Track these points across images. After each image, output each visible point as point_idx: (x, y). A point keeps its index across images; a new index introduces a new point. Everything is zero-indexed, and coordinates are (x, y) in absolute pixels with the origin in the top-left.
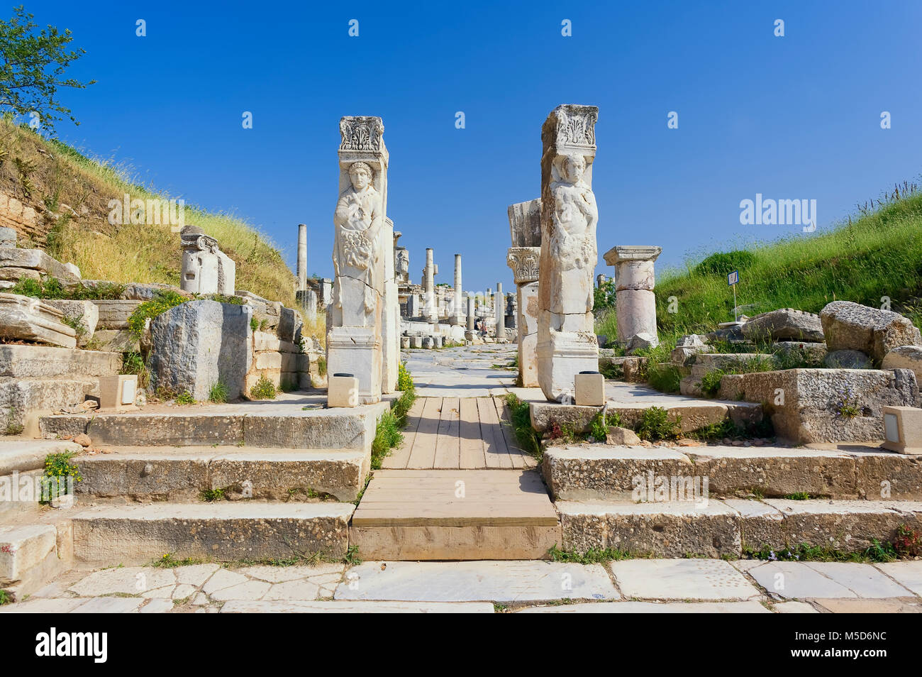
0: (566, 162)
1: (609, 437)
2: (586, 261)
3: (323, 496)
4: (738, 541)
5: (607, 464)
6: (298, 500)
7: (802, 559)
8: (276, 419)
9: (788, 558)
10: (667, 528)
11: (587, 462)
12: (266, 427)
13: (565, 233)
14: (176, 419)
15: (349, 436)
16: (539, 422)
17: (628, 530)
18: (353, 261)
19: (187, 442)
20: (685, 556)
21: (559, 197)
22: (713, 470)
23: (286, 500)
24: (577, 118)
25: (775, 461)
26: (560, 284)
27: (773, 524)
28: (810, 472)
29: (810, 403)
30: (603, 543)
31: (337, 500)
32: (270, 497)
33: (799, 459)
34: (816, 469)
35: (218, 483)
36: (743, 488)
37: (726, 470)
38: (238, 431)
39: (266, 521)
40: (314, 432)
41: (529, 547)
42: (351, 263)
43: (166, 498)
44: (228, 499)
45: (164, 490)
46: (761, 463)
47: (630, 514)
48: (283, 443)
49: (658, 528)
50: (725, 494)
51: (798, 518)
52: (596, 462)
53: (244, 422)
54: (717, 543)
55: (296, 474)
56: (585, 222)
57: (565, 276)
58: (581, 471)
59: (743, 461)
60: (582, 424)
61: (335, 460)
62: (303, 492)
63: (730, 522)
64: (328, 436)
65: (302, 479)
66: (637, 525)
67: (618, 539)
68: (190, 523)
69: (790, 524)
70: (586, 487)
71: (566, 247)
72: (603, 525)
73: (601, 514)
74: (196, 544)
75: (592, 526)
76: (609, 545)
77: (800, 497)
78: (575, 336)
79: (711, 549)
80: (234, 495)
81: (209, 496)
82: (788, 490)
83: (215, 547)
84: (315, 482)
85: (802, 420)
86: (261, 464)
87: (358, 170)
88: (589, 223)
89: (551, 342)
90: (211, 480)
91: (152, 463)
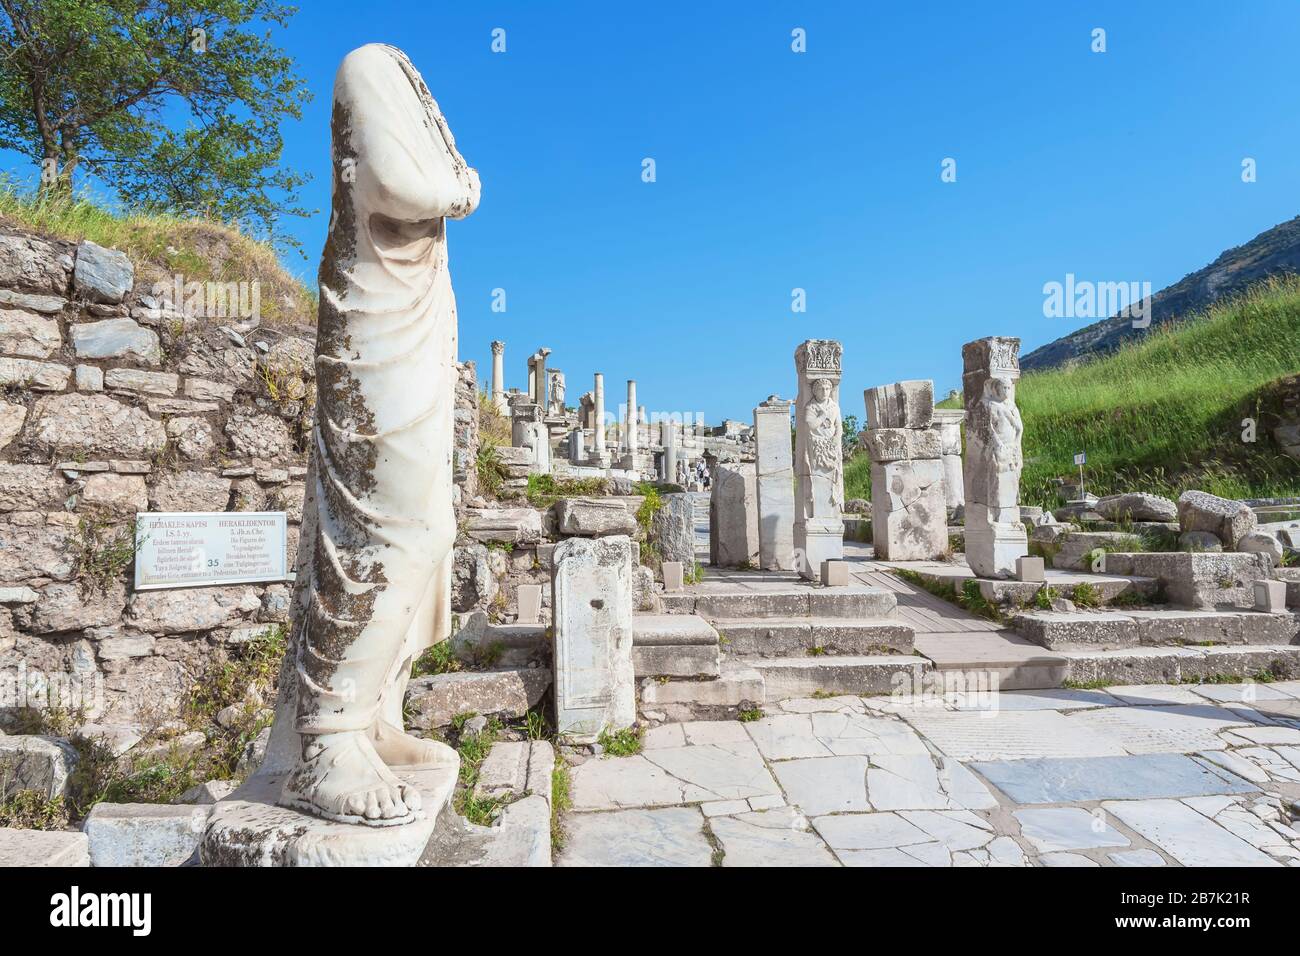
0: (997, 384)
1: (1054, 606)
2: (1016, 464)
3: (891, 651)
4: (1178, 672)
5: (1082, 625)
6: (875, 654)
7: (1218, 682)
8: (833, 597)
9: (1210, 683)
10: (1134, 665)
11: (1069, 624)
12: (826, 602)
13: (1000, 442)
14: (759, 597)
15: (886, 608)
16: (998, 596)
17: (1109, 667)
18: (824, 463)
19: (769, 615)
20: (1146, 683)
21: (993, 412)
22: (1151, 627)
23: (867, 654)
24: (1005, 347)
25: (1190, 620)
26: (997, 483)
27: (1200, 661)
28: (1213, 627)
29: (1201, 578)
30: (1095, 676)
31: (901, 653)
32: (855, 653)
33: (1205, 618)
34: (1216, 625)
35: (820, 643)
36: (1169, 639)
37: (1158, 627)
38: (805, 606)
39: (881, 666)
40: (861, 606)
41: (1050, 681)
42: (822, 464)
43: (785, 654)
44: (827, 654)
45: (783, 649)
46: (1181, 621)
47: (1111, 657)
48: (839, 615)
49: (1130, 666)
50: (1158, 643)
51: (1215, 657)
52: (1075, 624)
53: (809, 598)
54: (1165, 674)
55: (872, 636)
56: (1015, 432)
57: (1001, 476)
58: (1065, 631)
59: (1169, 621)
60: (1028, 596)
61: (898, 626)
62: (877, 648)
63: (1173, 660)
64: (872, 608)
65: (877, 639)
66: (1116, 664)
67: (1104, 674)
68: (832, 668)
69: (1209, 661)
70: (1068, 641)
71: (1002, 454)
72: (1095, 664)
73: (1093, 658)
74: (836, 683)
75: (1088, 665)
76: (1098, 677)
77: (1207, 644)
78: (1009, 526)
79: (1162, 678)
80: (830, 652)
81: (814, 652)
82: (1199, 639)
83: (849, 684)
84: (885, 641)
85: (1196, 591)
86: (848, 629)
87: (824, 386)
88: (1017, 434)
89: (992, 530)
90: (814, 641)
91: (773, 629)
